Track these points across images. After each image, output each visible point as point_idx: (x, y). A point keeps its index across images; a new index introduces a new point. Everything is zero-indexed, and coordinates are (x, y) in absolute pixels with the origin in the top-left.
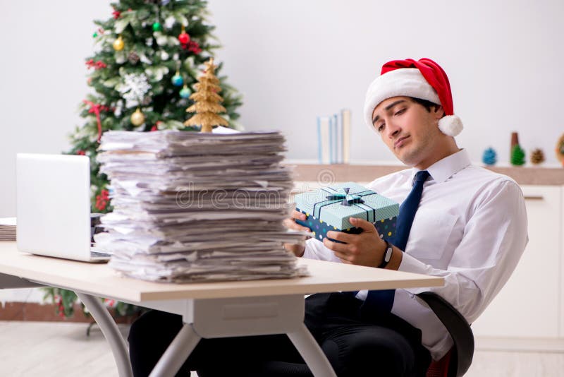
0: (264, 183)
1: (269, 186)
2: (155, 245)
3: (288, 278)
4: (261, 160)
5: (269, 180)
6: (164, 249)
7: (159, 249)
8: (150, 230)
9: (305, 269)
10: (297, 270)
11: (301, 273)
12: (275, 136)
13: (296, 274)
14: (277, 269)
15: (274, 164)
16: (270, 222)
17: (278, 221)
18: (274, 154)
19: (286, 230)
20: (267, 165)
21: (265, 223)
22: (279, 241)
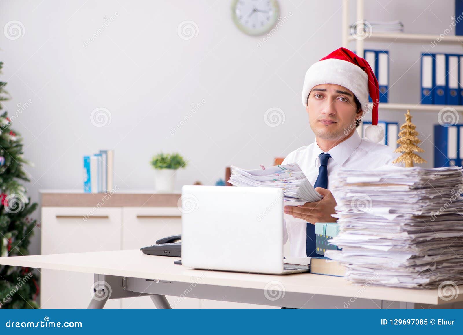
2: (410, 259)
6: (418, 262)
7: (414, 262)
8: (409, 247)
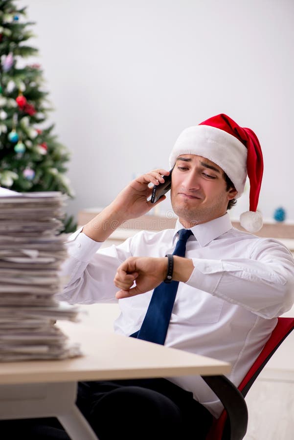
0: (33, 253)
1: (39, 257)
3: (55, 359)
4: (33, 227)
5: (40, 250)
9: (77, 348)
10: (68, 351)
11: (72, 353)
12: (50, 200)
13: (65, 355)
14: (44, 349)
15: (47, 232)
16: (39, 296)
17: (48, 297)
18: (48, 221)
19: (57, 305)
20: (40, 232)
21: (33, 298)
22: (47, 319)
